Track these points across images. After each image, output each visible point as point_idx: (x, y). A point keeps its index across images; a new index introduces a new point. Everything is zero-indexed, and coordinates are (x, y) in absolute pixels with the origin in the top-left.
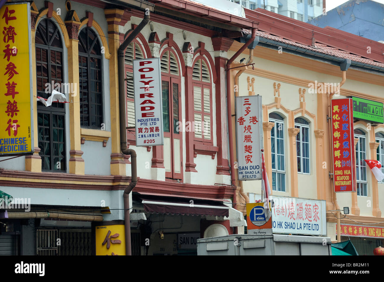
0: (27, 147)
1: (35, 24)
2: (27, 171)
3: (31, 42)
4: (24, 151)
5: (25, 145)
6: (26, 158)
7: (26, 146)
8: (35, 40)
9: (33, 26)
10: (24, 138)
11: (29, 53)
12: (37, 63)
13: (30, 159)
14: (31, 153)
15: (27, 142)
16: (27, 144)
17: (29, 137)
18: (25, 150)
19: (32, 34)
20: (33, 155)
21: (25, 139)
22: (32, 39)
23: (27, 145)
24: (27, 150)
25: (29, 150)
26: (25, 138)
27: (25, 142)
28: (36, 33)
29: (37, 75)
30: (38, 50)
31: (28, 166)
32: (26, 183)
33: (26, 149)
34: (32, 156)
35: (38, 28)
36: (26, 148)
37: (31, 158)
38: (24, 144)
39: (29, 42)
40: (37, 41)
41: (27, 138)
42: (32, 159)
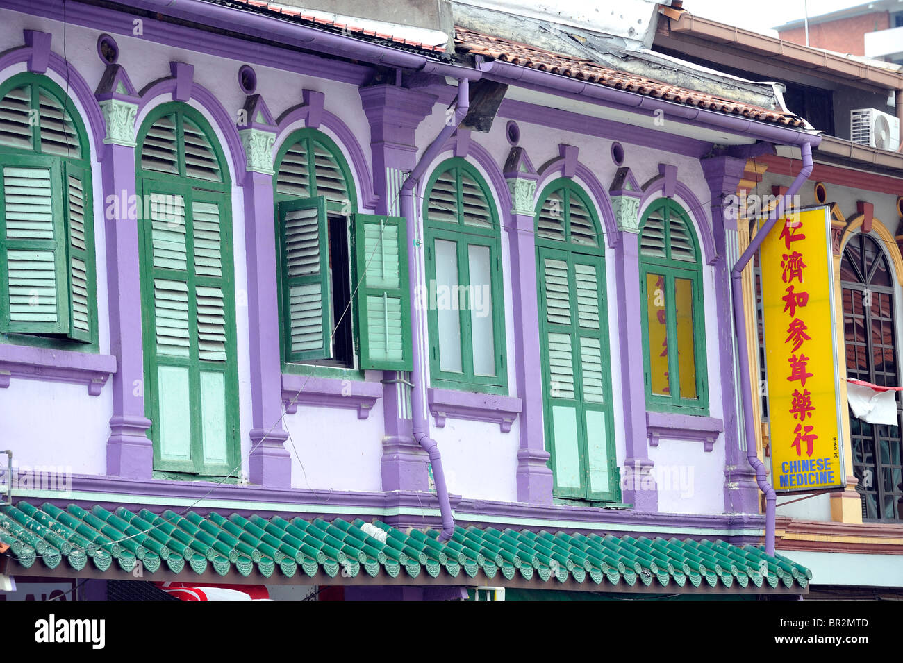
0: (833, 477)
1: (840, 244)
2: (836, 521)
3: (832, 279)
4: (829, 485)
5: (830, 473)
6: (832, 497)
7: (831, 475)
8: (841, 274)
9: (836, 250)
10: (826, 459)
11: (830, 300)
12: (845, 318)
13: (840, 498)
14: (841, 488)
15: (833, 468)
16: (831, 470)
17: (836, 457)
18: (830, 482)
19: (835, 264)
20: (844, 491)
21: (828, 462)
22: (836, 273)
23: (833, 472)
24: (833, 482)
25: (837, 483)
26: (829, 459)
27: (828, 466)
28: (843, 262)
29: (846, 340)
30: (846, 294)
31: (836, 513)
32: (834, 545)
33: (832, 480)
34: (842, 493)
35: (845, 252)
36: (830, 477)
37: (840, 496)
38: (827, 471)
39: (829, 280)
40: (844, 277)
41: (833, 460)
42: (844, 499)
